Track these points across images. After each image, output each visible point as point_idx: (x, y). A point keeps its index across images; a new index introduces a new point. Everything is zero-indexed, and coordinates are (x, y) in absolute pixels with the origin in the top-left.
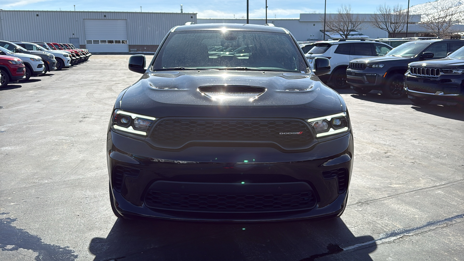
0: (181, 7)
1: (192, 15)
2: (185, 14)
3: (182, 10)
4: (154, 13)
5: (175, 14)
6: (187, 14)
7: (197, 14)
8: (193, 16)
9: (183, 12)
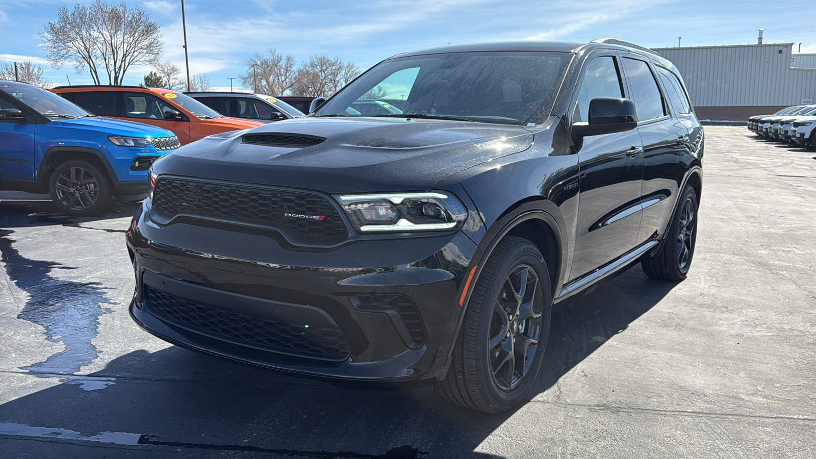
0: (761, 32)
1: (780, 48)
2: (766, 46)
3: (760, 39)
4: (703, 48)
5: (744, 47)
6: (770, 46)
7: (793, 46)
8: (784, 50)
9: (763, 43)
